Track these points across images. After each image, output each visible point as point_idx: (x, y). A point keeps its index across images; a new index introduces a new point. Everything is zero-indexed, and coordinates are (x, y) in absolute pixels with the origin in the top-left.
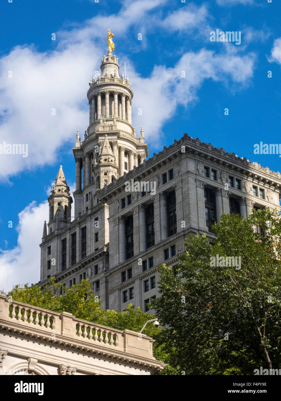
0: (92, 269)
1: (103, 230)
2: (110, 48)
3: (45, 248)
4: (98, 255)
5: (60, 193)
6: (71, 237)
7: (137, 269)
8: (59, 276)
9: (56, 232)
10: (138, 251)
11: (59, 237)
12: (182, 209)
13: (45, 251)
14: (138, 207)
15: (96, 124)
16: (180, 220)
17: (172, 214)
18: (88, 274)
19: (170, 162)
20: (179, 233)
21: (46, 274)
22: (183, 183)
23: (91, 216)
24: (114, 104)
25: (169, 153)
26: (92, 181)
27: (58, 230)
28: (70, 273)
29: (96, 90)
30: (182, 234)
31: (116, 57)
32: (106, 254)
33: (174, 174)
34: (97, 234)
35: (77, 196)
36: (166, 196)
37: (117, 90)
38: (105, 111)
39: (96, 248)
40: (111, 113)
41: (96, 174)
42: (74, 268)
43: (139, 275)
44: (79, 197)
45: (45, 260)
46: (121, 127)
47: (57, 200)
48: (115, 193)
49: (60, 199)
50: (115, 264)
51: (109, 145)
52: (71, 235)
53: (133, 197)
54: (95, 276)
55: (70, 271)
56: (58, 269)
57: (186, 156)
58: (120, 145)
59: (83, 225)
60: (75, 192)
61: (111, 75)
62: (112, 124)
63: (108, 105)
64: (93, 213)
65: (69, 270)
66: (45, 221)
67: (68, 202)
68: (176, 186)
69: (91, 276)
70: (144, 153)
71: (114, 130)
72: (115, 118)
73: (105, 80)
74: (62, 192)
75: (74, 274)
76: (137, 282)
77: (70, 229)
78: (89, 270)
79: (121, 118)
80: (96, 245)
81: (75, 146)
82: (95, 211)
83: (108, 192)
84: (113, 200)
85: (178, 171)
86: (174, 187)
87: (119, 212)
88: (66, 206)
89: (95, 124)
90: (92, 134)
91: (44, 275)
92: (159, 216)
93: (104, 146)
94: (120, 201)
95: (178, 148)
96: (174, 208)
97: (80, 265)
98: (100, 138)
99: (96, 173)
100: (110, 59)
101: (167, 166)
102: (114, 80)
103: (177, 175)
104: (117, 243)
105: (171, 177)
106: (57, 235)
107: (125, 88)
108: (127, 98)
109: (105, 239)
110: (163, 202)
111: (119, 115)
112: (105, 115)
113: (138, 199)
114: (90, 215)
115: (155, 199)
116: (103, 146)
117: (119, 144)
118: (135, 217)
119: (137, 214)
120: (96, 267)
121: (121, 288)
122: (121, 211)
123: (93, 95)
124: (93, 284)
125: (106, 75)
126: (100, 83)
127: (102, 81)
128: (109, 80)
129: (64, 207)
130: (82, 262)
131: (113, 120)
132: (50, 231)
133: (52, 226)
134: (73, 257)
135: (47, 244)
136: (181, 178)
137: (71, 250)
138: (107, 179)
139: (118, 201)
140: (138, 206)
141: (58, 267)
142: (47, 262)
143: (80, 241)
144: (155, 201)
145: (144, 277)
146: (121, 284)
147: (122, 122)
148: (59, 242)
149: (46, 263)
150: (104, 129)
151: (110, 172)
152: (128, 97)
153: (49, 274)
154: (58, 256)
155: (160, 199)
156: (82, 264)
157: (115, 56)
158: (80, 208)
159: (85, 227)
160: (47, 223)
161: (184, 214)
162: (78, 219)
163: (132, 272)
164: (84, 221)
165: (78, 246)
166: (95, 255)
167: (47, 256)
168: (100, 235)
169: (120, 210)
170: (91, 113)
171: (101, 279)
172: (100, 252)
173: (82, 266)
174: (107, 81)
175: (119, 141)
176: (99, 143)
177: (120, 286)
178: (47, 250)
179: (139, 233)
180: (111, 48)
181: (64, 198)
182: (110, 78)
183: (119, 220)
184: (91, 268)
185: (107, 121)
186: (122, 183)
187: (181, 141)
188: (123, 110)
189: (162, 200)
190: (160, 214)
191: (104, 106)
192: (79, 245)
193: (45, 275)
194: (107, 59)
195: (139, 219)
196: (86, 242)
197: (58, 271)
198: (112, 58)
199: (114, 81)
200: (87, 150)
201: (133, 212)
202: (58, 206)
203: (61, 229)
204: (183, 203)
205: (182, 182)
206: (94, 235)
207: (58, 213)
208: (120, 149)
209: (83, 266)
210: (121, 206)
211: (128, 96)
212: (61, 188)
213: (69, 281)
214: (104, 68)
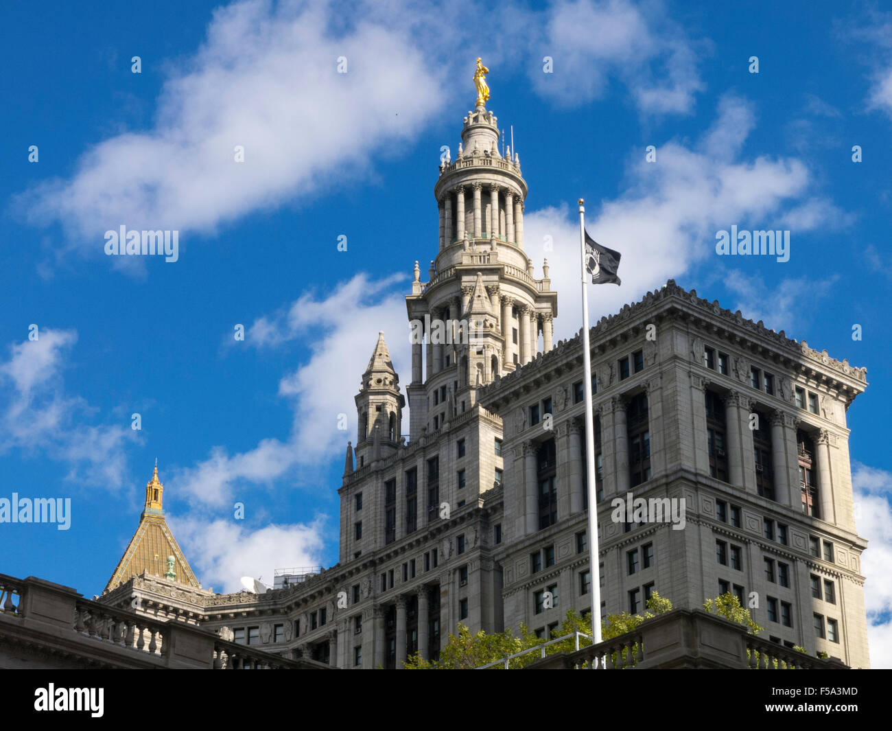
0: (451, 543)
1: (475, 464)
2: (480, 95)
3: (349, 496)
4: (465, 514)
5: (381, 387)
6: (405, 476)
7: (565, 547)
8: (382, 555)
9: (373, 465)
10: (566, 513)
11: (379, 476)
12: (662, 432)
13: (349, 502)
14: (566, 423)
15: (454, 250)
16: (656, 453)
17: (638, 440)
18: (442, 552)
19: (635, 337)
20: (656, 480)
21: (352, 548)
22: (664, 379)
23: (449, 436)
24: (492, 210)
25: (634, 319)
26: (445, 365)
27: (378, 461)
28: (403, 549)
29: (455, 181)
30: (664, 481)
31: (493, 116)
32: (481, 513)
33: (645, 359)
34: (461, 473)
35: (415, 393)
36: (626, 403)
37: (497, 182)
38: (473, 224)
39: (460, 500)
40: (484, 229)
41: (460, 351)
42: (413, 540)
43: (569, 560)
44: (420, 396)
45: (349, 521)
46: (505, 257)
47: (374, 401)
48: (516, 394)
49: (380, 398)
50: (516, 536)
51: (484, 294)
52: (406, 471)
53: (555, 402)
54: (459, 557)
55: (404, 544)
56: (378, 540)
57: (671, 325)
58: (504, 293)
59: (430, 453)
60: (411, 385)
61: (485, 151)
62: (489, 251)
63: (478, 212)
64: (453, 430)
65: (402, 542)
66: (350, 443)
67: (397, 405)
68: (649, 385)
69: (450, 555)
70: (550, 310)
71: (493, 263)
72: (493, 238)
73: (472, 161)
74: (385, 384)
75: (413, 551)
76: (565, 575)
77: (403, 460)
78: (446, 545)
79: (503, 239)
80: (460, 495)
81: (412, 293)
82: (457, 425)
83: (503, 392)
84: (512, 408)
85: (653, 355)
86: (644, 387)
87: (526, 433)
88: (392, 413)
89: (451, 250)
90: (447, 270)
91: (348, 550)
92: (612, 443)
93: (476, 295)
94: (527, 409)
95: (654, 308)
96: (643, 429)
97: (426, 533)
98: (465, 278)
99: (461, 349)
100: (481, 118)
101: (629, 344)
102: (490, 161)
103: (650, 363)
104: (522, 494)
105: (638, 367)
106: (377, 472)
107: (512, 177)
108: (516, 198)
109: (479, 482)
110: (620, 415)
111: (500, 233)
112: (472, 231)
113: (567, 408)
114: (448, 434)
115: (604, 410)
116: (474, 294)
117: (501, 292)
118: (560, 443)
119: (565, 438)
120: (461, 539)
121: (531, 584)
122: (529, 431)
123: (449, 189)
124: (454, 574)
125: (474, 152)
126: (462, 167)
127: (466, 162)
128: (480, 162)
129: (389, 416)
130: (432, 529)
131: (490, 243)
132: (360, 462)
133: (365, 452)
134: (411, 518)
135: (353, 488)
136: (660, 369)
137: (406, 503)
138: (483, 362)
139: (524, 410)
140: (568, 421)
141: (378, 536)
142: (353, 526)
143: (426, 484)
144: (604, 413)
145: (579, 565)
146: (531, 577)
147: (508, 247)
148: (380, 484)
149: (352, 528)
150: (472, 259)
151: (488, 347)
152: (518, 196)
153: (359, 550)
154: (379, 514)
155: (614, 410)
156: (431, 532)
157: (491, 112)
158: (421, 419)
159: (437, 458)
160: (354, 445)
161: (667, 441)
162: (421, 440)
163: (555, 553)
164: (436, 444)
165: (421, 496)
166: (459, 515)
167: (353, 512)
168: (468, 474)
169: (527, 427)
170: (444, 227)
171: (471, 564)
172: (471, 509)
173: (429, 536)
174: (477, 163)
175: (503, 286)
176: (461, 289)
177: (529, 581)
178: (354, 501)
179: (569, 476)
180: (483, 95)
181: (388, 397)
182: (483, 158)
183: (525, 448)
184: (449, 540)
185: (477, 243)
186: (533, 374)
187: (662, 295)
188: (508, 222)
189: (618, 411)
190: (615, 440)
191: (470, 213)
192: (423, 494)
193: (350, 551)
194: (476, 119)
195: (568, 448)
196: (438, 487)
197: (378, 545)
198: (484, 116)
199: (491, 164)
200: (436, 301)
201: (555, 432)
202: (377, 413)
203: (385, 460)
204: (664, 420)
205: (661, 378)
206: (455, 474)
207: (377, 427)
208: (503, 300)
209: (433, 535)
210: (528, 420)
211: (519, 194)
212: (382, 376)
213: (401, 564)
214: (469, 137)
